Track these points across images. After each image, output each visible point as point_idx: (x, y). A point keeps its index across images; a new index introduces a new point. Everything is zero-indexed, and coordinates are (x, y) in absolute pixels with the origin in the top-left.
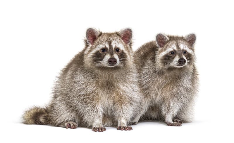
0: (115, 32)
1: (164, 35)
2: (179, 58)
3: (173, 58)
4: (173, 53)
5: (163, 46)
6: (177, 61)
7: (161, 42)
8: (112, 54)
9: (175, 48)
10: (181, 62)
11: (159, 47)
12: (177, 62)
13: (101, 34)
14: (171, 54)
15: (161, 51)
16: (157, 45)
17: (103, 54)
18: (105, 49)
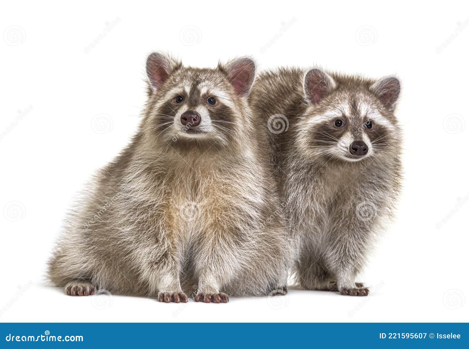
1: (326, 74)
2: (353, 140)
3: (339, 136)
5: (318, 102)
6: (348, 146)
7: (316, 90)
8: (192, 105)
9: (348, 113)
10: (356, 149)
11: (308, 101)
12: (347, 148)
13: (178, 67)
14: (336, 124)
15: (312, 114)
16: (305, 96)
17: (177, 106)
18: (182, 98)
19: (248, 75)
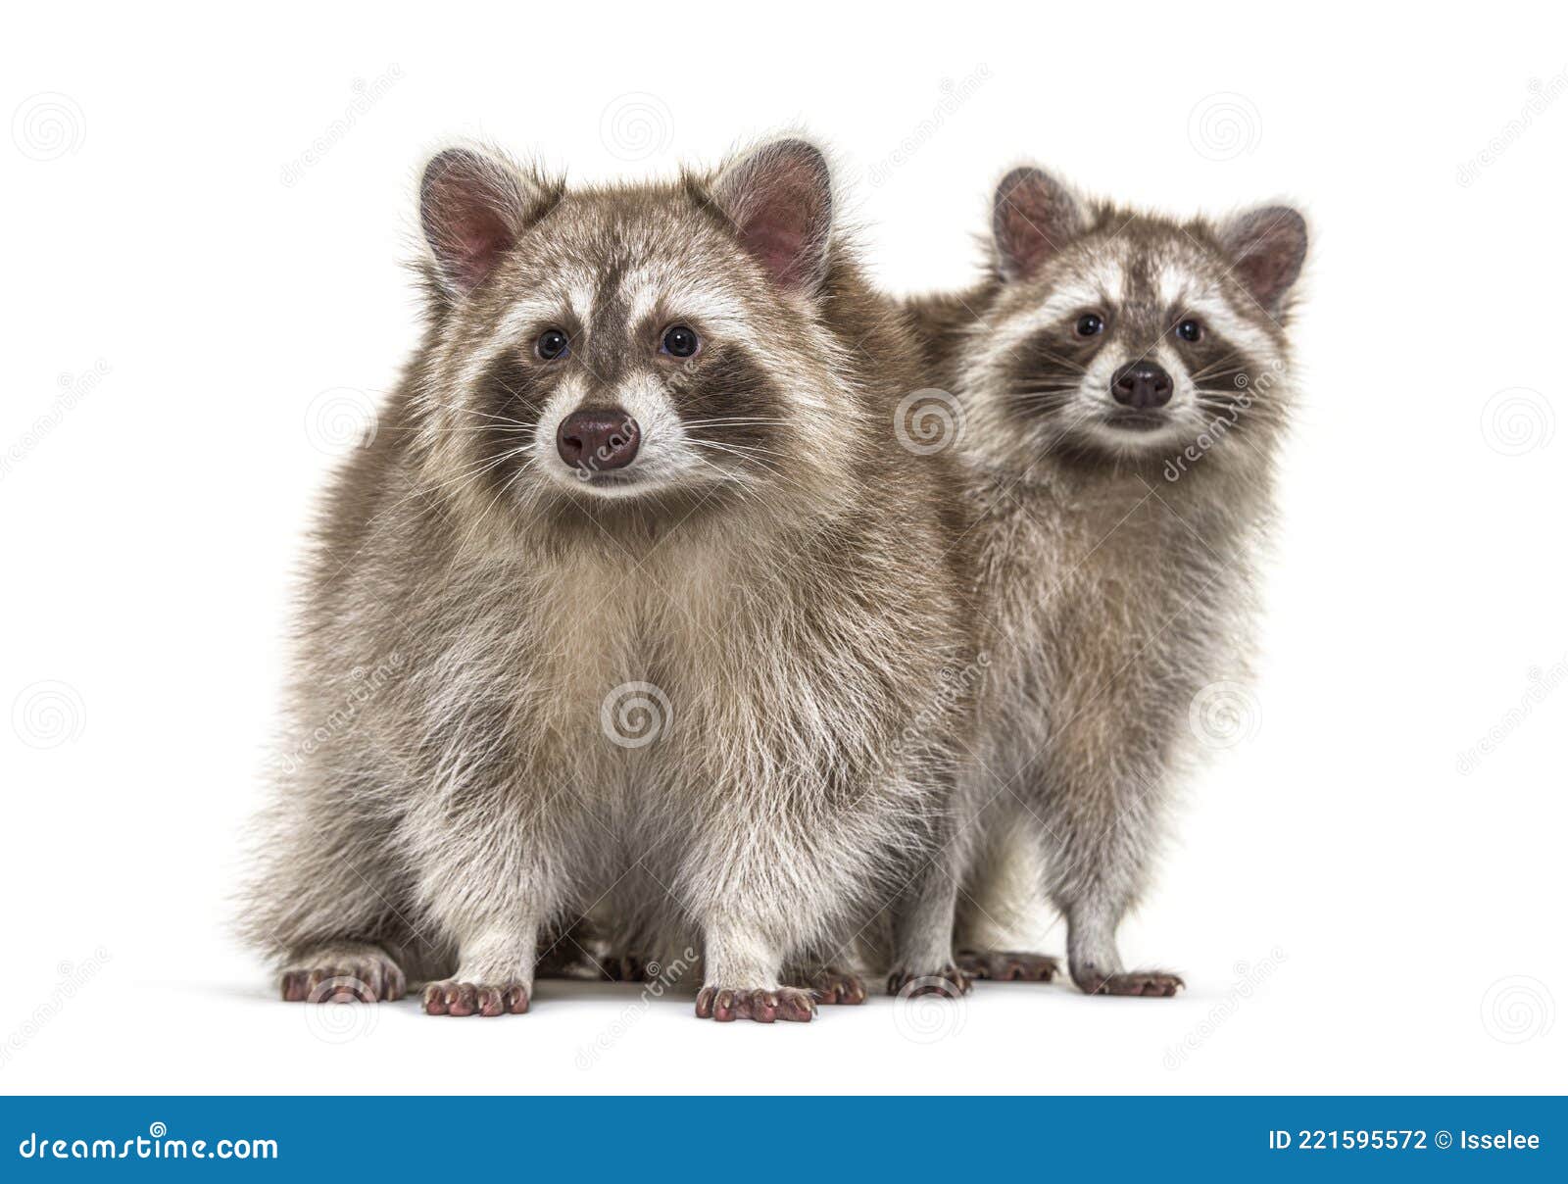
2: (1124, 361)
3: (1087, 361)
4: (1091, 324)
5: (1034, 271)
6: (1108, 379)
8: (603, 376)
9: (1116, 291)
10: (1129, 385)
11: (1007, 273)
12: (1104, 388)
13: (551, 202)
14: (1081, 329)
15: (1014, 309)
17: (545, 374)
18: (560, 334)
19: (808, 205)
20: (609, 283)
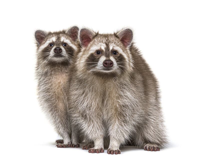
0: (113, 33)
8: (107, 56)
18: (99, 51)
20: (107, 45)
